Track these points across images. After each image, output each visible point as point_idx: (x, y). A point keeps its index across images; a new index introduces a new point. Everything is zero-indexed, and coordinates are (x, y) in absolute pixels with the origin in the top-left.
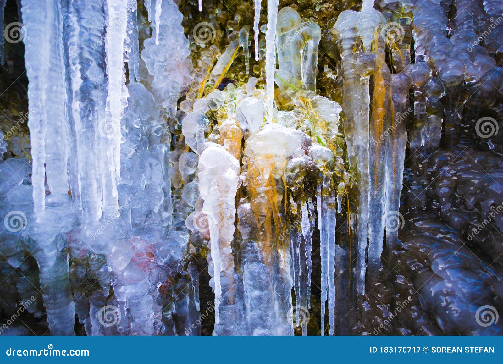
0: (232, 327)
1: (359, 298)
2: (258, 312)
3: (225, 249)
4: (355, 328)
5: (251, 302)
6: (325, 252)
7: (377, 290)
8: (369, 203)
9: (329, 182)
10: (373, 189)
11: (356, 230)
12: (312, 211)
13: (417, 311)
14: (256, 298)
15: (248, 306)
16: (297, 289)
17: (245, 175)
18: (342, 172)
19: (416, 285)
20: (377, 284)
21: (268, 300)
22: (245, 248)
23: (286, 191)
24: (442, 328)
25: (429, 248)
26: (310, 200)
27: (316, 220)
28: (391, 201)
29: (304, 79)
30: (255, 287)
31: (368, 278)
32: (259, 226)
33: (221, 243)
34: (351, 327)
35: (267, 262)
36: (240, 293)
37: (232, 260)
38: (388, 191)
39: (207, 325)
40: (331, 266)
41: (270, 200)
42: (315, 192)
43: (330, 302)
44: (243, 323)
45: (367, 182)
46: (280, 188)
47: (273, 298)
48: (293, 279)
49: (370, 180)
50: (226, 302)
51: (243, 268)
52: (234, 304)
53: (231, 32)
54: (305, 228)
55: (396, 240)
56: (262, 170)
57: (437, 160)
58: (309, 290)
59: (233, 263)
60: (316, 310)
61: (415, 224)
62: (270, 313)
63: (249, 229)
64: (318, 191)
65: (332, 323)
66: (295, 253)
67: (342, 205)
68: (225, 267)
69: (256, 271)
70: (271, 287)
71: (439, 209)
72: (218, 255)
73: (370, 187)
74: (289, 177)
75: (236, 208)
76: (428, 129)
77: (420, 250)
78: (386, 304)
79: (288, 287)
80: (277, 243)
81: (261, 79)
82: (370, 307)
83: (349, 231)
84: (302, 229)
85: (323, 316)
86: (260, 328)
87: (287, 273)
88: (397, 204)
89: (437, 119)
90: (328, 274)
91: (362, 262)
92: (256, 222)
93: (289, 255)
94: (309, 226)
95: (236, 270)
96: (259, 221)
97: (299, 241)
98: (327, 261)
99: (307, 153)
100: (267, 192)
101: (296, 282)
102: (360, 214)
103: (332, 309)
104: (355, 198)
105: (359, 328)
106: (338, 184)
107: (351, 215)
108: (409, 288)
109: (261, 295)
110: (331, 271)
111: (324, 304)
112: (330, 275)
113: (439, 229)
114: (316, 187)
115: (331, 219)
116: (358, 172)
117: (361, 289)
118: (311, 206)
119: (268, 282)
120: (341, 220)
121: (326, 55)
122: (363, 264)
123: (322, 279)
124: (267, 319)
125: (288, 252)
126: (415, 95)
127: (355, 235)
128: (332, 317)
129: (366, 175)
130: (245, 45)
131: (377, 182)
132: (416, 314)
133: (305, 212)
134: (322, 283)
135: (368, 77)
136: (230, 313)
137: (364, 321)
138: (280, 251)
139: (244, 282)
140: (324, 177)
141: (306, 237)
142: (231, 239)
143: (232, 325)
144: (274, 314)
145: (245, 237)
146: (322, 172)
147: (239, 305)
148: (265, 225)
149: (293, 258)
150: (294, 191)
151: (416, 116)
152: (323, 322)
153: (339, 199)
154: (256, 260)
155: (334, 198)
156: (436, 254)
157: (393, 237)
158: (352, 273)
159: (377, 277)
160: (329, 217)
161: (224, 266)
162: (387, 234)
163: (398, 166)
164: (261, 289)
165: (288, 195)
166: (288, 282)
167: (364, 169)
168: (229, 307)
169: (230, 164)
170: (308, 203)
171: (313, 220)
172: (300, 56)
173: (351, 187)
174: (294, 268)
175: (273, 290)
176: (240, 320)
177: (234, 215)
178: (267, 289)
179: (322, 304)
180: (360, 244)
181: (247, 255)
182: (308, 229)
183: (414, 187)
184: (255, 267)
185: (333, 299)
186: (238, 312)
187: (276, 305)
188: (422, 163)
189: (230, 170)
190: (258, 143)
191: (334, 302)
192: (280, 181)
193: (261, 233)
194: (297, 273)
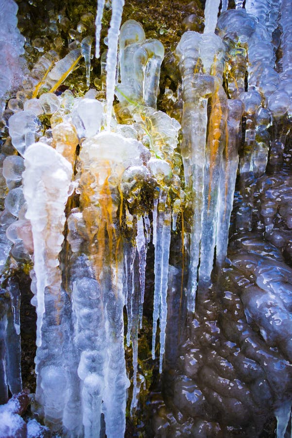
0: (57, 350)
1: (189, 316)
2: (87, 332)
3: (50, 261)
4: (184, 346)
5: (79, 322)
6: (159, 270)
7: (206, 307)
8: (202, 222)
9: (165, 197)
10: (206, 208)
11: (189, 250)
12: (147, 225)
13: (242, 324)
14: (84, 317)
15: (76, 327)
16: (129, 308)
17: (79, 182)
18: (179, 189)
19: (242, 300)
20: (206, 301)
21: (98, 318)
22: (75, 262)
23: (122, 202)
24: (265, 338)
25: (255, 264)
26: (146, 214)
27: (152, 237)
28: (222, 221)
29: (146, 97)
30: (84, 305)
31: (198, 295)
32: (91, 237)
33: (47, 255)
34: (181, 345)
35: (98, 277)
36: (68, 313)
37: (59, 275)
38: (220, 212)
39: (30, 352)
40: (164, 284)
41: (105, 209)
42: (152, 206)
43: (162, 321)
44: (70, 345)
45: (200, 202)
46: (115, 197)
47: (103, 316)
48: (126, 297)
49: (204, 199)
50: (51, 323)
51: (72, 285)
52: (60, 324)
53: (73, 41)
54: (140, 243)
55: (225, 259)
56: (97, 175)
57: (263, 184)
58: (141, 309)
59: (61, 279)
60: (147, 331)
61: (243, 243)
62: (99, 332)
63: (79, 241)
64: (155, 206)
65: (163, 342)
66: (129, 269)
67: (177, 223)
68: (50, 282)
69: (86, 286)
70: (102, 304)
71: (264, 230)
72: (43, 268)
73: (203, 207)
74: (126, 187)
75: (67, 216)
76: (257, 157)
77: (247, 266)
78: (215, 320)
79: (120, 305)
80: (110, 257)
81: (102, 92)
82: (199, 324)
83: (182, 249)
84: (137, 244)
85: (154, 334)
86: (88, 350)
87: (119, 290)
88: (227, 224)
89: (264, 147)
90: (161, 292)
91: (193, 280)
92: (88, 232)
93: (122, 270)
94: (144, 241)
95: (63, 287)
96: (91, 231)
97: (133, 256)
98: (160, 279)
99: (145, 164)
100: (101, 201)
101: (129, 300)
102: (193, 233)
103: (164, 327)
104: (189, 217)
105: (188, 345)
106: (174, 201)
107: (185, 234)
108: (236, 302)
109: (91, 313)
110: (164, 289)
111: (156, 323)
112: (162, 292)
113: (263, 247)
114: (152, 202)
115: (166, 236)
116: (194, 191)
117: (191, 308)
118: (147, 221)
119: (98, 299)
120: (176, 239)
121: (168, 77)
122: (194, 282)
123: (155, 297)
124: (96, 340)
125: (122, 267)
126: (247, 123)
127: (187, 254)
128: (163, 336)
129: (200, 194)
130: (88, 57)
131: (211, 202)
132: (242, 327)
133: (140, 227)
134: (154, 301)
135: (207, 100)
136: (54, 335)
137: (193, 338)
138: (112, 266)
139: (72, 301)
140: (162, 191)
141: (141, 252)
142: (59, 249)
143: (56, 348)
144: (104, 333)
145: (75, 250)
146: (159, 185)
147: (66, 326)
148: (98, 236)
149: (127, 275)
150: (130, 202)
151: (246, 142)
152: (154, 341)
153: (175, 217)
154: (87, 275)
155: (169, 215)
156: (261, 270)
157: (223, 255)
158: (184, 292)
159: (206, 295)
160: (164, 234)
161: (49, 280)
162: (217, 253)
163: (229, 188)
164: (91, 306)
165: (124, 207)
166: (120, 299)
167: (199, 189)
168: (53, 327)
169: (61, 164)
170: (144, 217)
171: (148, 236)
172: (143, 73)
173: (186, 207)
174: (126, 285)
175: (104, 307)
176: (67, 343)
177: (63, 224)
178: (97, 307)
179: (154, 322)
180: (192, 263)
181: (77, 270)
182: (143, 243)
183: (242, 209)
184: (85, 283)
185: (165, 317)
186: (64, 334)
187: (107, 324)
188: (250, 186)
189: (60, 171)
190: (94, 145)
191: (166, 321)
192: (116, 190)
193: (93, 245)
194: (130, 291)
